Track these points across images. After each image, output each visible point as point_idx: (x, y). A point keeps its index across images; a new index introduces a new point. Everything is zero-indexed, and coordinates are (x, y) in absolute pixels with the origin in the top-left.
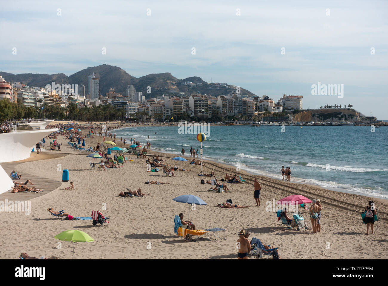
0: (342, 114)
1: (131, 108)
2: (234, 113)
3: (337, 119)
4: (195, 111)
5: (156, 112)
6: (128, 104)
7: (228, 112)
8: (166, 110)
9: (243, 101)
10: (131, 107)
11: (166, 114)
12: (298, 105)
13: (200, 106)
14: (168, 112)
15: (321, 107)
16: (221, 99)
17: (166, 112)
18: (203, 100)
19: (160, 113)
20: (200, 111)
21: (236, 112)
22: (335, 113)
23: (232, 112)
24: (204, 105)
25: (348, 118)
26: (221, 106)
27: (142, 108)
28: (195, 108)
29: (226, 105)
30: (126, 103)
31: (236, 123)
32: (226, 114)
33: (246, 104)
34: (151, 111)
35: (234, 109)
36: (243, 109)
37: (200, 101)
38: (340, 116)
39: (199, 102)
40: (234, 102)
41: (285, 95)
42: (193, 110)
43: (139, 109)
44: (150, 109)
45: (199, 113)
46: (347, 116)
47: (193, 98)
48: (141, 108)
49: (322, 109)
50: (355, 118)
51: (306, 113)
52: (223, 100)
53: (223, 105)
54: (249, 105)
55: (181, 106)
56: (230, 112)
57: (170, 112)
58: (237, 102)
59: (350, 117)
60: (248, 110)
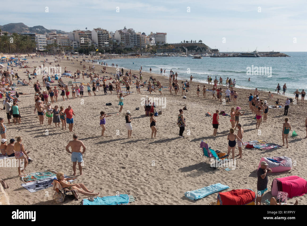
0: (197, 47)
1: (40, 41)
2: (131, 46)
3: (195, 51)
4: (99, 43)
5: (65, 44)
6: (36, 36)
7: (126, 45)
8: (74, 42)
9: (137, 35)
10: (40, 39)
11: (74, 46)
12: (164, 40)
13: (103, 39)
14: (75, 45)
15: (182, 42)
16: (119, 33)
17: (74, 45)
18: (104, 33)
19: (67, 45)
20: (103, 44)
21: (132, 45)
22: (192, 46)
23: (129, 45)
24: (106, 38)
25: (202, 51)
26: (120, 39)
27: (51, 41)
28: (99, 41)
29: (124, 39)
30: (34, 35)
31: (141, 55)
32: (124, 46)
33: (139, 38)
34: (59, 43)
35: (130, 42)
36: (137, 43)
37: (103, 35)
38: (196, 49)
39: (101, 35)
40: (130, 36)
41: (152, 32)
42: (97, 43)
43: (48, 41)
44: (58, 41)
45: (103, 45)
46: (201, 49)
47: (96, 31)
48: (49, 41)
49: (182, 43)
50: (207, 50)
51: (171, 46)
52: (121, 34)
53: (121, 38)
54: (142, 39)
55: (86, 38)
56: (128, 45)
57: (77, 44)
58: (133, 36)
59: (204, 49)
60: (141, 44)
